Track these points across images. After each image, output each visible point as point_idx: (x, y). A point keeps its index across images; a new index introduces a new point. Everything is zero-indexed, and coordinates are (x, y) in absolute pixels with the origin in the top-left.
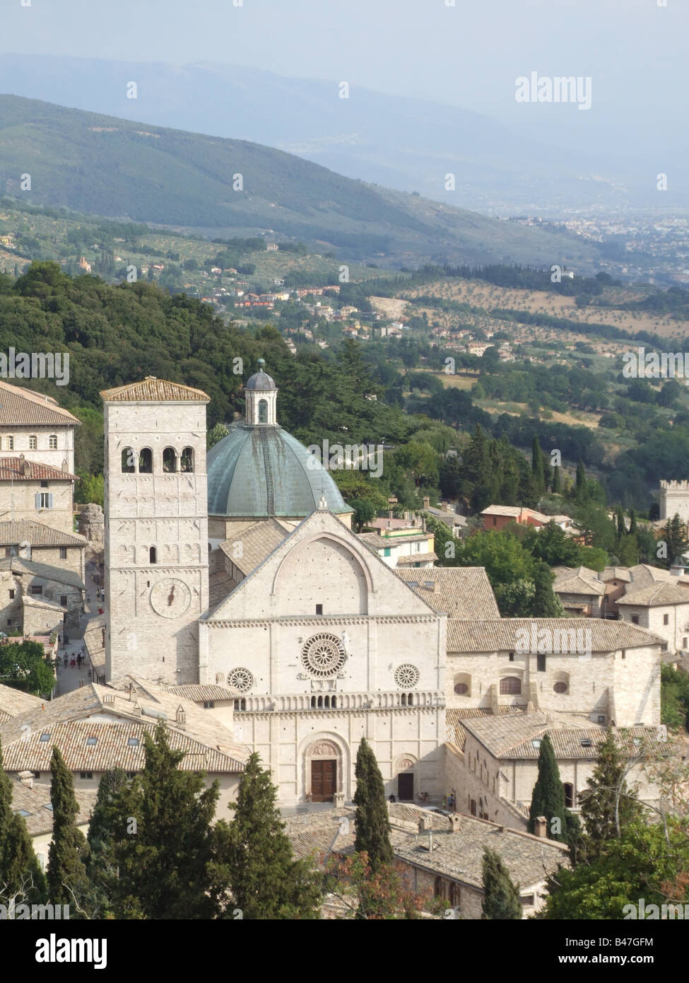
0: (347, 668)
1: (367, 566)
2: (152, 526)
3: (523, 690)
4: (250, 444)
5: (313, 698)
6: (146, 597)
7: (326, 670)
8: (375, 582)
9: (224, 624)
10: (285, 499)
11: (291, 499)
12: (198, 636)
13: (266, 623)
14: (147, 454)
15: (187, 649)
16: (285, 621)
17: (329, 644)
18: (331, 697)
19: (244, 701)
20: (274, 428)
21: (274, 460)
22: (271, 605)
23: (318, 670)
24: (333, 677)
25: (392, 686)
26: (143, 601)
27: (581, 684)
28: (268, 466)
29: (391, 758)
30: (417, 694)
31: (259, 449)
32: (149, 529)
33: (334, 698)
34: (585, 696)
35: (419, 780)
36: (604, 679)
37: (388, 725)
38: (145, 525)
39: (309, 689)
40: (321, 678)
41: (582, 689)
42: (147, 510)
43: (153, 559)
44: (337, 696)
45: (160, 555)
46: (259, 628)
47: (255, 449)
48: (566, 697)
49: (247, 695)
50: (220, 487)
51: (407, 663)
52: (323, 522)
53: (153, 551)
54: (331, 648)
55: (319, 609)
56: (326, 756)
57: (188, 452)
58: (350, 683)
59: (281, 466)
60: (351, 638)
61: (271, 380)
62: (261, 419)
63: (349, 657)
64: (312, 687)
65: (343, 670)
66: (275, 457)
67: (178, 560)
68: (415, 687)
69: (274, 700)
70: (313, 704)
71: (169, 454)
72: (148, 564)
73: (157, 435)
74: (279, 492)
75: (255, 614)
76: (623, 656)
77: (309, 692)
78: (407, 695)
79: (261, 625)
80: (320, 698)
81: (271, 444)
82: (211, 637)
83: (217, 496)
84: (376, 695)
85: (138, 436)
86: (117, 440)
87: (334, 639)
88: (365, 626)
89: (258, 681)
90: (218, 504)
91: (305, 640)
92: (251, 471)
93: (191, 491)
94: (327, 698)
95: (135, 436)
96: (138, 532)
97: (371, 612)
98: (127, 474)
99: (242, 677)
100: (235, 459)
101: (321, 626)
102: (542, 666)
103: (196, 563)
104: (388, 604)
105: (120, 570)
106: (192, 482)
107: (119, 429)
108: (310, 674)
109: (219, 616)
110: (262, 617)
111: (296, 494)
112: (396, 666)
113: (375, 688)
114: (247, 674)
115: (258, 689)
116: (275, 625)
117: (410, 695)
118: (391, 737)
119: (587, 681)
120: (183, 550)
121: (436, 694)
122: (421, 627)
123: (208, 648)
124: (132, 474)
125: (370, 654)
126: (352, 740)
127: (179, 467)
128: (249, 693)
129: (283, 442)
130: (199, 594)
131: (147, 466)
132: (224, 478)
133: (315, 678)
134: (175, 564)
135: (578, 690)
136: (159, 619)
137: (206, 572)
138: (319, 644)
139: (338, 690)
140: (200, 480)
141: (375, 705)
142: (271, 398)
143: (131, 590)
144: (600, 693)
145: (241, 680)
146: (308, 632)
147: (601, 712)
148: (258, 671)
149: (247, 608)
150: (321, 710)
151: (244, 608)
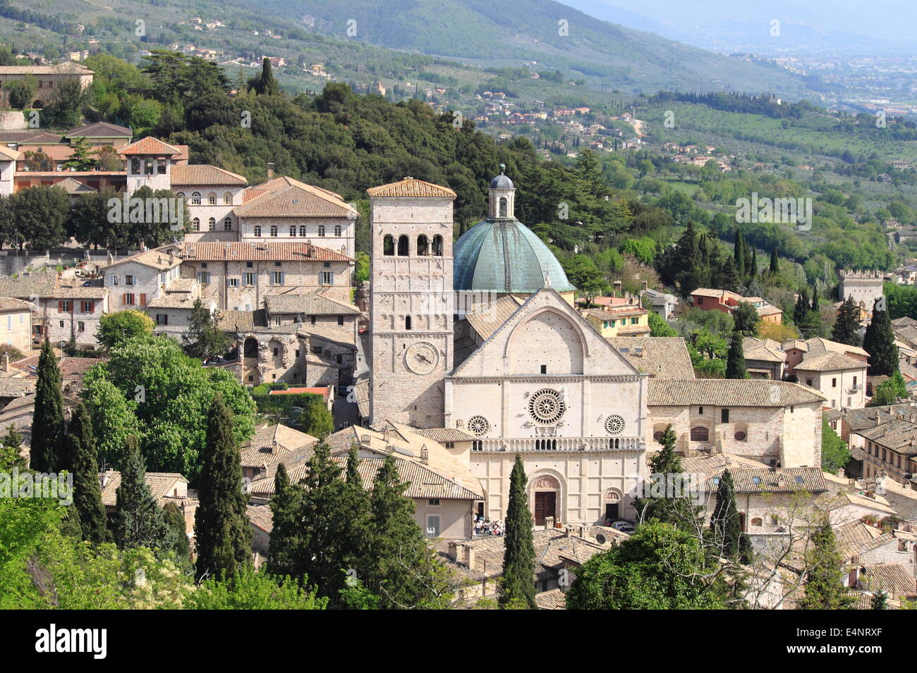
0: (565, 417)
1: (583, 334)
2: (408, 300)
3: (710, 438)
4: (491, 233)
5: (538, 441)
6: (402, 357)
7: (548, 419)
8: (589, 348)
9: (466, 381)
10: (520, 279)
11: (525, 279)
12: (444, 389)
13: (499, 381)
14: (404, 240)
15: (434, 399)
16: (515, 379)
17: (551, 398)
18: (552, 440)
19: (481, 443)
20: (512, 221)
21: (511, 247)
22: (504, 365)
23: (542, 418)
24: (553, 425)
25: (601, 433)
26: (399, 361)
27: (757, 433)
28: (506, 252)
29: (600, 491)
30: (623, 440)
31: (500, 238)
32: (405, 302)
33: (554, 441)
34: (761, 443)
35: (623, 510)
36: (776, 429)
37: (598, 464)
38: (402, 299)
39: (534, 434)
40: (544, 425)
41: (758, 437)
42: (404, 287)
43: (408, 326)
44: (557, 440)
45: (414, 322)
46: (494, 384)
47: (496, 237)
48: (745, 444)
49: (483, 438)
50: (467, 269)
51: (615, 414)
52: (547, 298)
53: (408, 319)
54: (553, 401)
55: (544, 369)
56: (547, 488)
57: (438, 239)
58: (568, 430)
59: (517, 252)
60: (569, 392)
61: (510, 181)
62: (501, 214)
63: (568, 409)
64: (537, 433)
65: (561, 420)
66: (512, 245)
67: (428, 327)
68: (621, 433)
69: (505, 443)
70: (537, 447)
71: (422, 240)
72: (405, 330)
73: (414, 225)
74: (515, 273)
75: (489, 372)
76: (792, 411)
77: (534, 436)
78: (614, 440)
79: (495, 382)
80: (543, 441)
81: (509, 234)
82: (454, 390)
83: (464, 276)
84: (589, 440)
85: (397, 225)
86: (380, 228)
87: (555, 393)
88: (580, 384)
89: (493, 427)
90: (465, 283)
91: (532, 394)
92: (492, 256)
93: (440, 272)
94: (549, 441)
95: (395, 225)
96: (397, 304)
97: (586, 372)
98: (388, 257)
99: (480, 423)
100: (479, 245)
101: (545, 383)
102: (725, 419)
103: (443, 330)
104: (600, 366)
105: (381, 335)
106: (441, 264)
107: (382, 220)
108: (535, 422)
109: (461, 373)
110: (496, 375)
111: (528, 275)
112: (605, 417)
113: (587, 434)
114: (484, 421)
115: (493, 434)
116: (507, 383)
117: (617, 440)
118: (600, 474)
119: (762, 431)
120: (433, 319)
121: (638, 439)
122: (627, 385)
123: (452, 399)
124: (391, 257)
125: (585, 406)
126: (569, 476)
127: (430, 251)
128: (485, 436)
129: (519, 232)
130: (445, 356)
131: (404, 251)
132: (470, 261)
133: (539, 425)
134: (426, 331)
135: (754, 438)
136: (412, 375)
137: (451, 338)
138: (543, 397)
139: (558, 436)
140: (449, 263)
141: (587, 448)
142: (510, 197)
143: (390, 351)
144: (772, 440)
145: (478, 426)
146: (534, 388)
147: (773, 456)
148: (493, 418)
149: (484, 367)
150: (544, 451)
151: (482, 367)
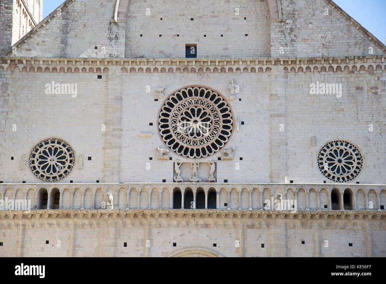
0: (235, 143)
5: (177, 193)
7: (200, 147)
13: (100, 66)
16: (132, 66)
18: (206, 190)
19: (56, 194)
22: (110, 39)
23: (185, 146)
24: (213, 157)
33: (213, 194)
39: (169, 177)
40: (191, 160)
44: (217, 189)
46: (88, 75)
49: (61, 185)
51: (340, 138)
54: (208, 111)
55: (191, 51)
58: (241, 169)
60: (242, 95)
63: (239, 126)
64: (175, 173)
65: (228, 147)
68: (357, 179)
70: (176, 202)
75: (82, 51)
77: (169, 182)
78: (342, 192)
79: (91, 70)
80: (189, 191)
84: (285, 189)
87: (214, 96)
88: (266, 76)
89: (84, 160)
91: (165, 96)
94: (200, 191)
97: (275, 52)
99: (56, 154)
101: (191, 75)
104: (305, 40)
108: (172, 154)
110: (94, 56)
112: (321, 144)
113: (283, 179)
114: (64, 149)
115: (83, 174)
116: (116, 74)
122: (364, 78)
128: (66, 181)
133: (183, 159)
138: (190, 102)
139: (220, 180)
145: (53, 159)
148: (85, 145)
149: (70, 41)
150: (189, 211)
151: (64, 42)
